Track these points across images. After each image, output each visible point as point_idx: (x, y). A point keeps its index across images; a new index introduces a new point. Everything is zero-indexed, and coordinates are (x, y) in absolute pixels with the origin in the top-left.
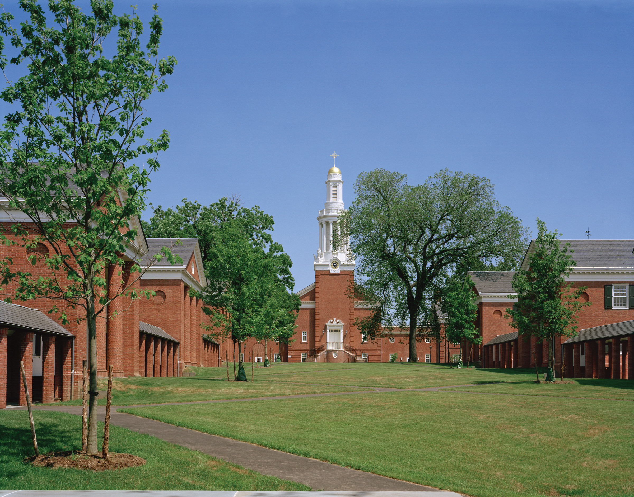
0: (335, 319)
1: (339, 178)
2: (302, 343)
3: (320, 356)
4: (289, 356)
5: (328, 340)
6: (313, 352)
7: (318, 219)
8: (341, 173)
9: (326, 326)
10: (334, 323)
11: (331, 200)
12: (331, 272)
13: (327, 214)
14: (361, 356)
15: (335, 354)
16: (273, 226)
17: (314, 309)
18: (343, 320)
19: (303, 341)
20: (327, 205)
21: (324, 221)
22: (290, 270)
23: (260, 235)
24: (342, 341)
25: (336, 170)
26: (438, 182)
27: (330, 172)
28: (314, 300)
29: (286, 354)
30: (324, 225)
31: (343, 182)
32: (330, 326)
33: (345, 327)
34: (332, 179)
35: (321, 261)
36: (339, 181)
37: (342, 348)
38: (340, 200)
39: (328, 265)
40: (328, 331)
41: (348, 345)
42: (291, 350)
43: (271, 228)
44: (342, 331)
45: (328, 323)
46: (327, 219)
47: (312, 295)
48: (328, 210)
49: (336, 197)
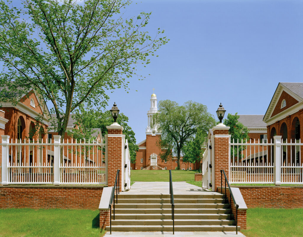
0: (154, 154)
1: (156, 98)
2: (141, 163)
3: (148, 168)
4: (136, 168)
5: (151, 162)
6: (145, 167)
7: (147, 114)
8: (156, 96)
9: (150, 156)
10: (154, 155)
11: (153, 107)
12: (152, 135)
13: (151, 113)
14: (164, 168)
15: (154, 168)
16: (128, 120)
17: (146, 150)
18: (157, 154)
19: (141, 162)
20: (151, 109)
21: (149, 115)
22: (134, 136)
23: (123, 123)
24: (156, 162)
25: (154, 95)
26: (188, 105)
27: (152, 96)
28: (146, 146)
29: (135, 168)
30: (150, 117)
31: (157, 100)
32: (152, 156)
33: (158, 157)
34: (153, 99)
35: (148, 131)
36: (155, 99)
37: (157, 165)
38: (156, 107)
39: (151, 133)
40: (151, 158)
41: (159, 164)
42: (137, 166)
43: (127, 121)
44: (157, 158)
45: (151, 155)
46: (150, 115)
47: (145, 144)
48: (152, 111)
49: (154, 106)
